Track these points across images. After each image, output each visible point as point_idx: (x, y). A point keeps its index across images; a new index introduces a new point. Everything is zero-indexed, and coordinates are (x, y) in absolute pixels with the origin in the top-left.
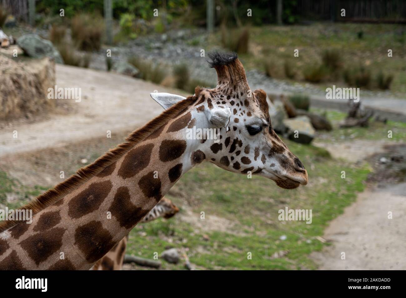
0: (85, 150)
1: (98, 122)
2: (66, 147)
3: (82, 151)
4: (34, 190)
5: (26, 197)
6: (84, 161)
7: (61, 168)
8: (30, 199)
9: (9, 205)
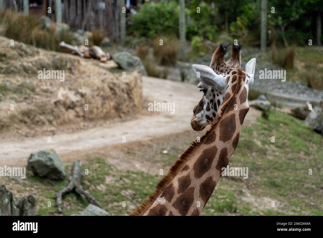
0: (166, 144)
1: (175, 121)
2: (151, 141)
3: (163, 144)
4: (127, 174)
5: (121, 179)
6: (165, 152)
7: (147, 157)
8: (124, 181)
9: (107, 185)
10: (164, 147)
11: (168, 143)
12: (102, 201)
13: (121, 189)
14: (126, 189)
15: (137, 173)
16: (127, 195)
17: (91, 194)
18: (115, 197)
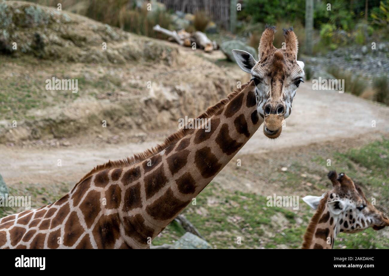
0: (285, 159)
1: (298, 130)
2: (267, 154)
3: (282, 159)
4: (235, 195)
5: (227, 202)
6: (284, 169)
7: (261, 174)
8: (230, 204)
9: (209, 209)
10: (283, 163)
11: (288, 158)
12: (201, 229)
13: (227, 214)
14: (233, 214)
15: (248, 195)
16: (235, 222)
17: (188, 219)
18: (218, 224)
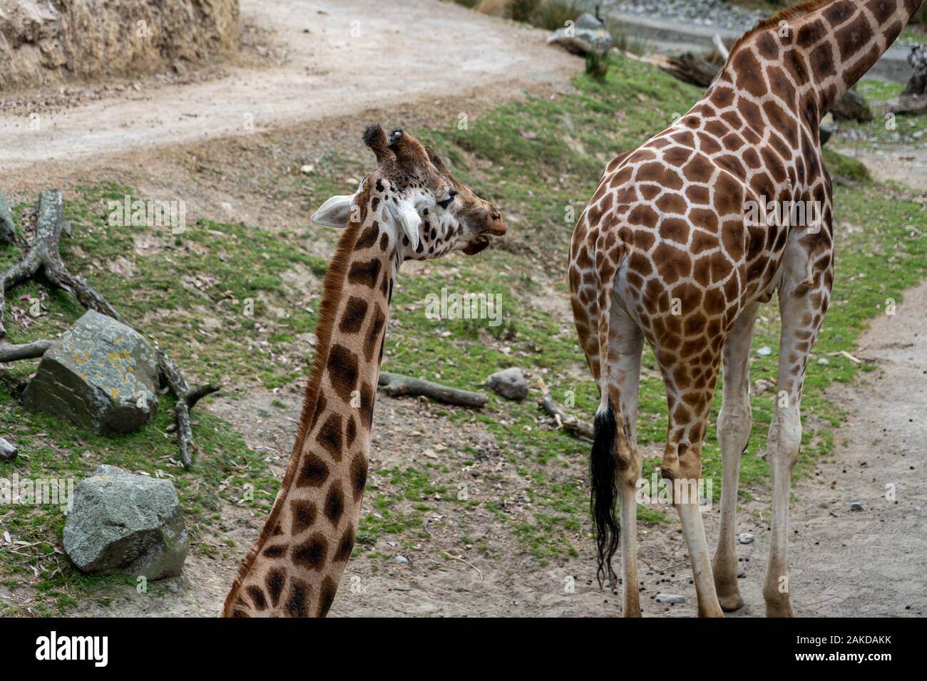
0: (309, 146)
1: (336, 83)
2: (266, 136)
3: (301, 146)
4: (197, 229)
5: (179, 244)
6: (307, 168)
7: (255, 181)
8: (187, 249)
9: (139, 260)
10: (304, 155)
11: (316, 145)
12: (123, 305)
13: (180, 272)
14: (194, 270)
15: (227, 228)
16: (199, 289)
17: (90, 284)
18: (161, 293)
